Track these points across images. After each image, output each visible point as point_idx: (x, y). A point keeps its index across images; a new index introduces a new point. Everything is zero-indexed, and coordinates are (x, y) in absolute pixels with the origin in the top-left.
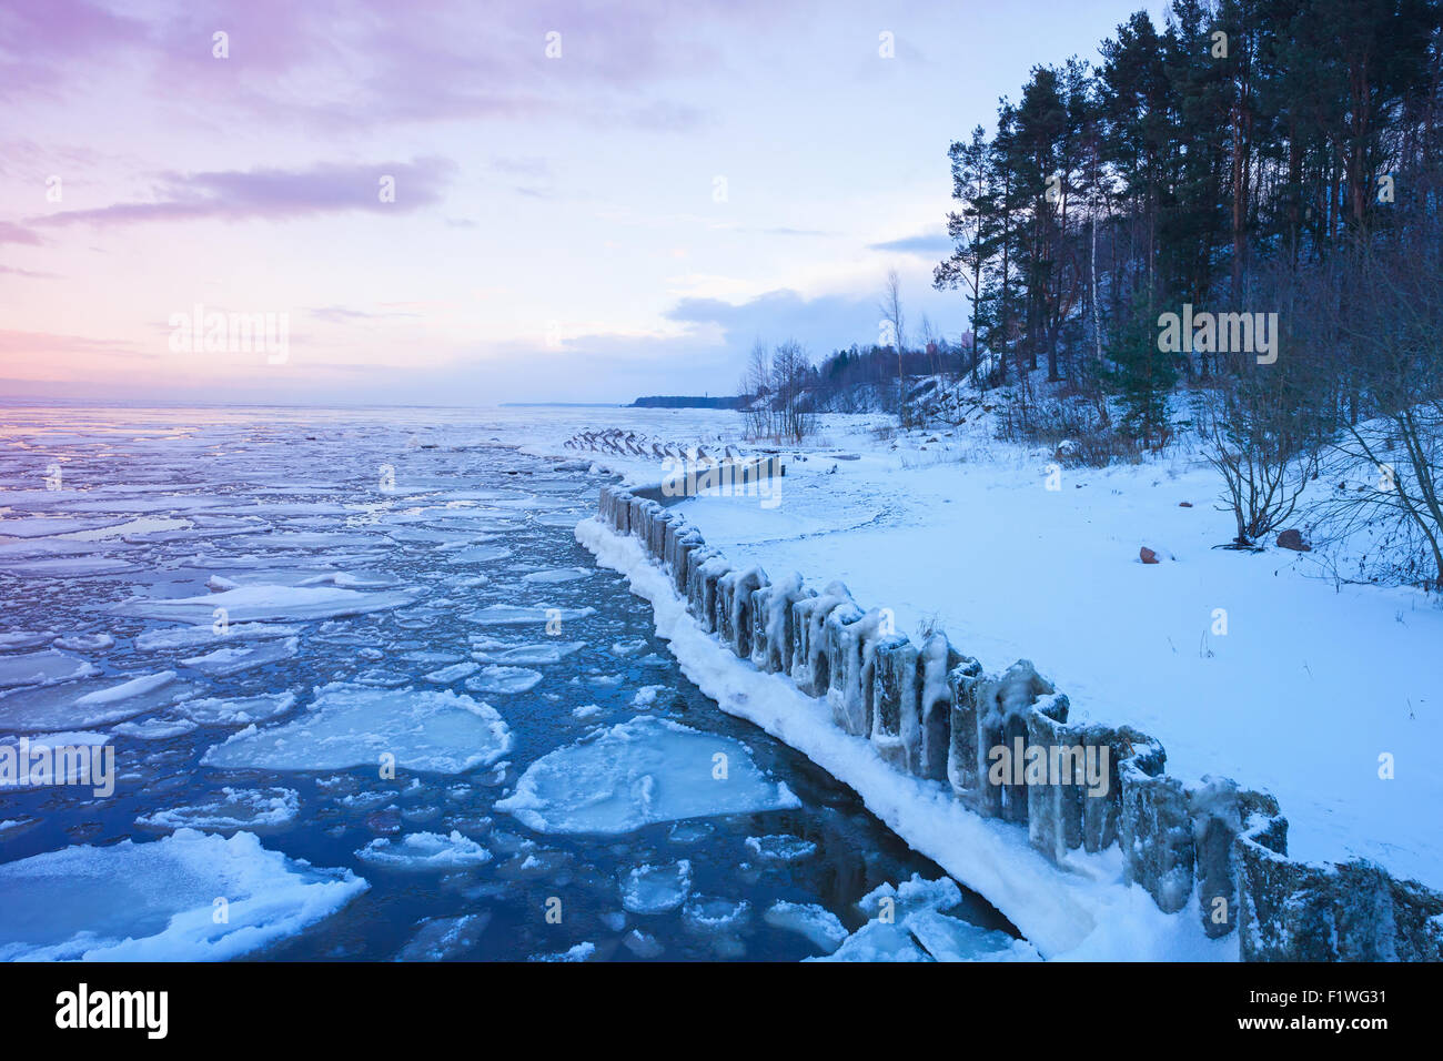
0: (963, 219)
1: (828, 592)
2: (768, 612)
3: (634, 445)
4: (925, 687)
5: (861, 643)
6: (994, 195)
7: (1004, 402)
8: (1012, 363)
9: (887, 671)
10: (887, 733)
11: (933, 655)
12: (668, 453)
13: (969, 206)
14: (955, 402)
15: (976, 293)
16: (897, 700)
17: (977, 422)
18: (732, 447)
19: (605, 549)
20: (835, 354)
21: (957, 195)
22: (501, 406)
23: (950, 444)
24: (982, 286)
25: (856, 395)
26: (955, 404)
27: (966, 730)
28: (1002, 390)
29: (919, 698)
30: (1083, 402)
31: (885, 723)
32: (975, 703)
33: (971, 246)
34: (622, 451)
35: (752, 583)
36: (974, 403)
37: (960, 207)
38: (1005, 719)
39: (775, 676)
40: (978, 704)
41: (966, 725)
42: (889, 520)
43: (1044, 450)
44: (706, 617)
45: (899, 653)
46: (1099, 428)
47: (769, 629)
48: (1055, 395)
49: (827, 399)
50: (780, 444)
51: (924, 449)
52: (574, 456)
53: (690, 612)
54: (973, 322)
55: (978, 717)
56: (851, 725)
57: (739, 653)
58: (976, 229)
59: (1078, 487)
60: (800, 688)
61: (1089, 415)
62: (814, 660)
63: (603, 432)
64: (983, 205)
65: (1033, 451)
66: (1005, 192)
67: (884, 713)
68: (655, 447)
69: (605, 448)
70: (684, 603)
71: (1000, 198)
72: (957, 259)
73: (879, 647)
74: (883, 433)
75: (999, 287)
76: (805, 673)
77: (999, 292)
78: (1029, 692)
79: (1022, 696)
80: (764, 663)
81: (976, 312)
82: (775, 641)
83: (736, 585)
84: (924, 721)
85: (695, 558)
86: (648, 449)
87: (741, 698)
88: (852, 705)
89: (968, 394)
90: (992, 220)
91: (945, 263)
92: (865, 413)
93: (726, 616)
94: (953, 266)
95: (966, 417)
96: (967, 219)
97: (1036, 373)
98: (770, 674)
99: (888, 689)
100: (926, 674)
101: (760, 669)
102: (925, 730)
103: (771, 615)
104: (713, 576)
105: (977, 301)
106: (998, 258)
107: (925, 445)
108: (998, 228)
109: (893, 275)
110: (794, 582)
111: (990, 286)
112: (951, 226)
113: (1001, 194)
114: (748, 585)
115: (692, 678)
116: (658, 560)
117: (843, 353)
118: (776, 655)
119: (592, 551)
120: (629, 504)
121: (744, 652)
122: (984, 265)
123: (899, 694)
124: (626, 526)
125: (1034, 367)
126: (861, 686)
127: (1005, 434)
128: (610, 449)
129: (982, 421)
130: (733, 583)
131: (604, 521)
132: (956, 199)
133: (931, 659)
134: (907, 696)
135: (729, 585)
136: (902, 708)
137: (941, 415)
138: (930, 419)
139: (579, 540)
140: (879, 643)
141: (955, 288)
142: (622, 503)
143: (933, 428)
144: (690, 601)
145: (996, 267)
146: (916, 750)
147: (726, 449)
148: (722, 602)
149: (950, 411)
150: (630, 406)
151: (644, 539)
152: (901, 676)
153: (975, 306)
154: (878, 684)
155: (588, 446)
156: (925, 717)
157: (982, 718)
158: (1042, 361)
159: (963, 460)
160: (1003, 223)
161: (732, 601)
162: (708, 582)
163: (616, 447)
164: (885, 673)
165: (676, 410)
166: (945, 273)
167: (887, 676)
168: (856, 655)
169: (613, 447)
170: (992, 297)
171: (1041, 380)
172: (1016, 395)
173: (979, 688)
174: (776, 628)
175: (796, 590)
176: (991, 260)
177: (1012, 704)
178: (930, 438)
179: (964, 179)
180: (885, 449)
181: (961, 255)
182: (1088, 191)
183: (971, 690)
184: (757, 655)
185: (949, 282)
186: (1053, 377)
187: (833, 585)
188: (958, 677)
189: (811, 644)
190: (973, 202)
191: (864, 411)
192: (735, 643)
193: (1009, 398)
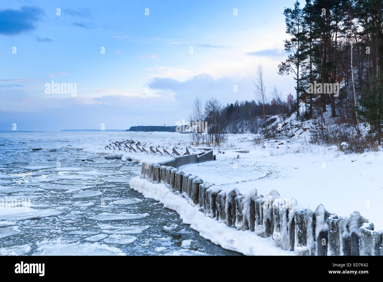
0: (291, 43)
1: (271, 194)
2: (243, 205)
3: (141, 147)
4: (316, 226)
5: (287, 212)
6: (305, 32)
7: (314, 126)
8: (315, 109)
9: (301, 221)
10: (301, 246)
11: (319, 213)
12: (158, 151)
13: (294, 37)
14: (289, 127)
15: (298, 76)
16: (305, 232)
17: (301, 136)
18: (189, 148)
19: (147, 190)
20: (228, 105)
21: (288, 32)
22: (61, 131)
23: (289, 145)
24: (300, 73)
25: (238, 125)
26: (289, 128)
27: (335, 240)
28: (311, 121)
29: (314, 231)
30: (349, 126)
31: (300, 242)
32: (338, 229)
33: (295, 55)
34: (134, 150)
35: (233, 194)
36: (298, 127)
37: (290, 37)
38: (350, 234)
39: (246, 231)
40: (340, 229)
41: (335, 238)
42: (273, 176)
43: (335, 147)
44: (211, 211)
45: (306, 213)
46: (356, 137)
47: (244, 212)
48: (336, 123)
49: (224, 127)
50: (210, 146)
51: (278, 148)
52: (111, 152)
53: (201, 210)
54: (296, 89)
55: (340, 233)
56: (284, 246)
57: (228, 224)
58: (297, 47)
59: (352, 161)
60: (258, 235)
61: (351, 131)
62: (265, 222)
63: (124, 141)
64: (300, 37)
65: (330, 148)
66: (310, 31)
67: (300, 238)
68: (151, 148)
69: (126, 149)
70: (197, 207)
71: (308, 33)
72: (289, 61)
73: (297, 212)
74: (257, 141)
75: (308, 74)
76: (261, 228)
77: (309, 76)
78: (358, 224)
79: (356, 225)
80: (242, 226)
81: (298, 85)
82: (246, 217)
83: (227, 195)
84: (316, 240)
85: (204, 187)
86: (148, 149)
87: (232, 241)
88: (284, 238)
89: (295, 123)
90: (304, 43)
91: (283, 62)
92: (243, 133)
93: (222, 208)
94: (287, 64)
95: (295, 134)
96: (292, 43)
97: (326, 113)
98: (244, 231)
99: (301, 228)
100: (317, 221)
101: (239, 229)
102: (316, 243)
103: (244, 206)
104: (214, 193)
105: (298, 80)
106: (307, 60)
107: (278, 146)
108: (307, 47)
109: (260, 68)
110: (254, 192)
111: (304, 73)
112: (286, 46)
113: (308, 32)
114: (231, 195)
115: (206, 237)
116: (178, 192)
117: (232, 105)
118: (246, 223)
119: (140, 191)
120: (159, 169)
121: (231, 223)
122: (301, 64)
123: (306, 229)
124: (158, 179)
125: (325, 110)
126: (288, 230)
127: (314, 141)
128: (128, 149)
129: (303, 135)
130: (225, 195)
131: (144, 178)
132: (288, 34)
133: (318, 215)
134: (309, 230)
135: (224, 195)
136: (308, 234)
137: (283, 132)
138: (278, 135)
139: (131, 187)
140: (297, 210)
141: (288, 74)
142: (156, 168)
143: (280, 139)
144: (201, 206)
145: (306, 65)
146: (313, 251)
147: (187, 149)
148: (220, 203)
149: (287, 131)
150: (127, 131)
151: (169, 183)
152: (307, 222)
153: (298, 82)
154: (297, 227)
155: (117, 148)
156: (317, 238)
157: (341, 234)
158: (329, 108)
159: (298, 152)
160: (309, 45)
161: (225, 202)
162: (212, 196)
163: (131, 148)
164: (300, 222)
165: (150, 132)
166: (284, 67)
167: (300, 223)
168: (286, 217)
169: (130, 149)
170: (305, 78)
171: (329, 116)
172: (319, 123)
173: (340, 222)
174: (246, 211)
175: (255, 195)
176: (304, 61)
177: (352, 228)
178: (280, 143)
179: (291, 25)
180: (259, 147)
181: (291, 59)
182: (346, 31)
183: (337, 224)
184: (238, 224)
185: (285, 71)
186: (334, 115)
187: (273, 191)
188: (331, 220)
189: (264, 215)
190: (295, 35)
191: (242, 132)
192: (226, 220)
193: (315, 124)
